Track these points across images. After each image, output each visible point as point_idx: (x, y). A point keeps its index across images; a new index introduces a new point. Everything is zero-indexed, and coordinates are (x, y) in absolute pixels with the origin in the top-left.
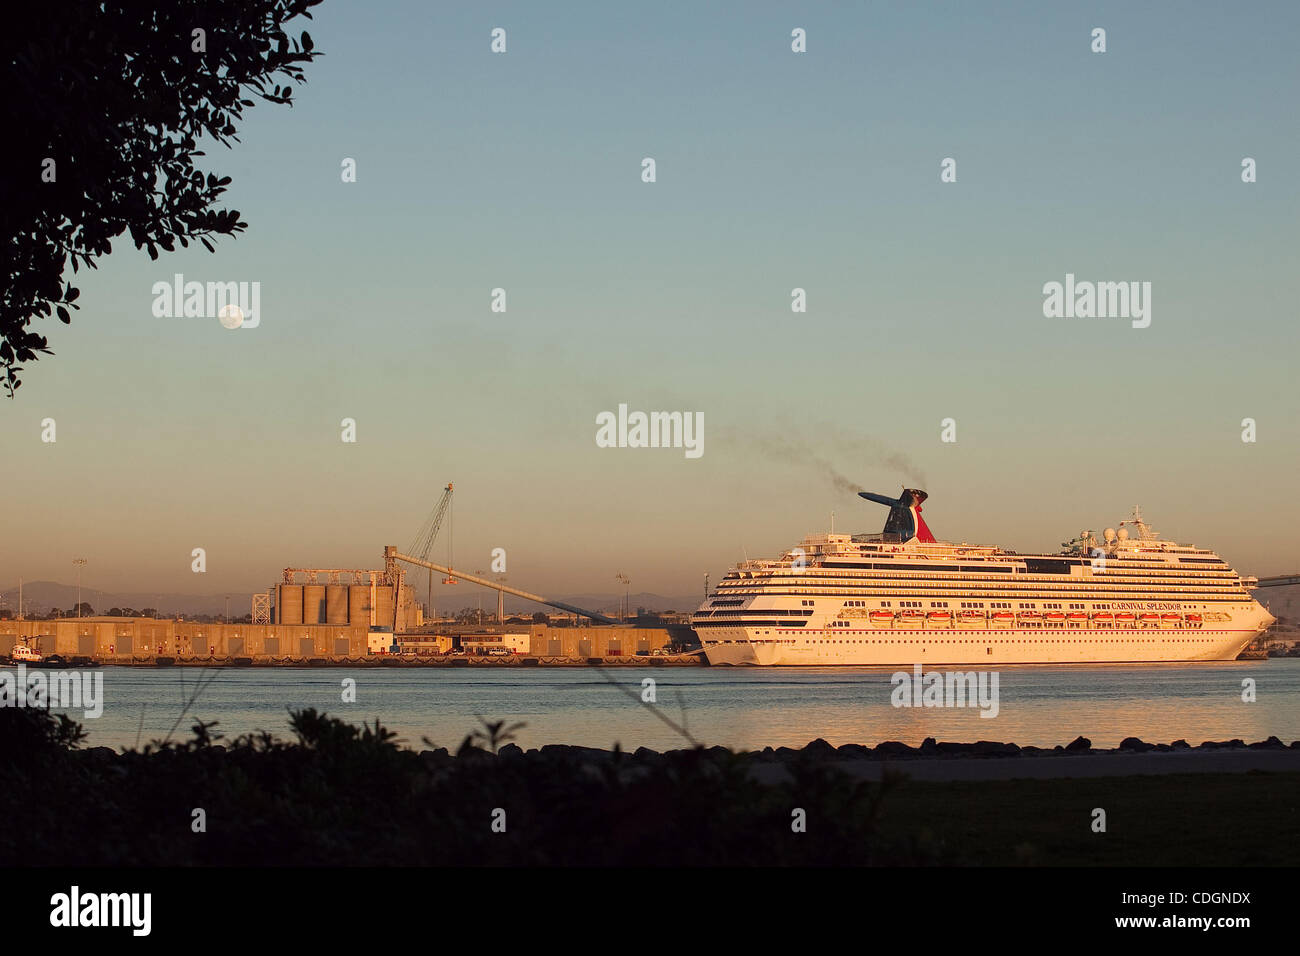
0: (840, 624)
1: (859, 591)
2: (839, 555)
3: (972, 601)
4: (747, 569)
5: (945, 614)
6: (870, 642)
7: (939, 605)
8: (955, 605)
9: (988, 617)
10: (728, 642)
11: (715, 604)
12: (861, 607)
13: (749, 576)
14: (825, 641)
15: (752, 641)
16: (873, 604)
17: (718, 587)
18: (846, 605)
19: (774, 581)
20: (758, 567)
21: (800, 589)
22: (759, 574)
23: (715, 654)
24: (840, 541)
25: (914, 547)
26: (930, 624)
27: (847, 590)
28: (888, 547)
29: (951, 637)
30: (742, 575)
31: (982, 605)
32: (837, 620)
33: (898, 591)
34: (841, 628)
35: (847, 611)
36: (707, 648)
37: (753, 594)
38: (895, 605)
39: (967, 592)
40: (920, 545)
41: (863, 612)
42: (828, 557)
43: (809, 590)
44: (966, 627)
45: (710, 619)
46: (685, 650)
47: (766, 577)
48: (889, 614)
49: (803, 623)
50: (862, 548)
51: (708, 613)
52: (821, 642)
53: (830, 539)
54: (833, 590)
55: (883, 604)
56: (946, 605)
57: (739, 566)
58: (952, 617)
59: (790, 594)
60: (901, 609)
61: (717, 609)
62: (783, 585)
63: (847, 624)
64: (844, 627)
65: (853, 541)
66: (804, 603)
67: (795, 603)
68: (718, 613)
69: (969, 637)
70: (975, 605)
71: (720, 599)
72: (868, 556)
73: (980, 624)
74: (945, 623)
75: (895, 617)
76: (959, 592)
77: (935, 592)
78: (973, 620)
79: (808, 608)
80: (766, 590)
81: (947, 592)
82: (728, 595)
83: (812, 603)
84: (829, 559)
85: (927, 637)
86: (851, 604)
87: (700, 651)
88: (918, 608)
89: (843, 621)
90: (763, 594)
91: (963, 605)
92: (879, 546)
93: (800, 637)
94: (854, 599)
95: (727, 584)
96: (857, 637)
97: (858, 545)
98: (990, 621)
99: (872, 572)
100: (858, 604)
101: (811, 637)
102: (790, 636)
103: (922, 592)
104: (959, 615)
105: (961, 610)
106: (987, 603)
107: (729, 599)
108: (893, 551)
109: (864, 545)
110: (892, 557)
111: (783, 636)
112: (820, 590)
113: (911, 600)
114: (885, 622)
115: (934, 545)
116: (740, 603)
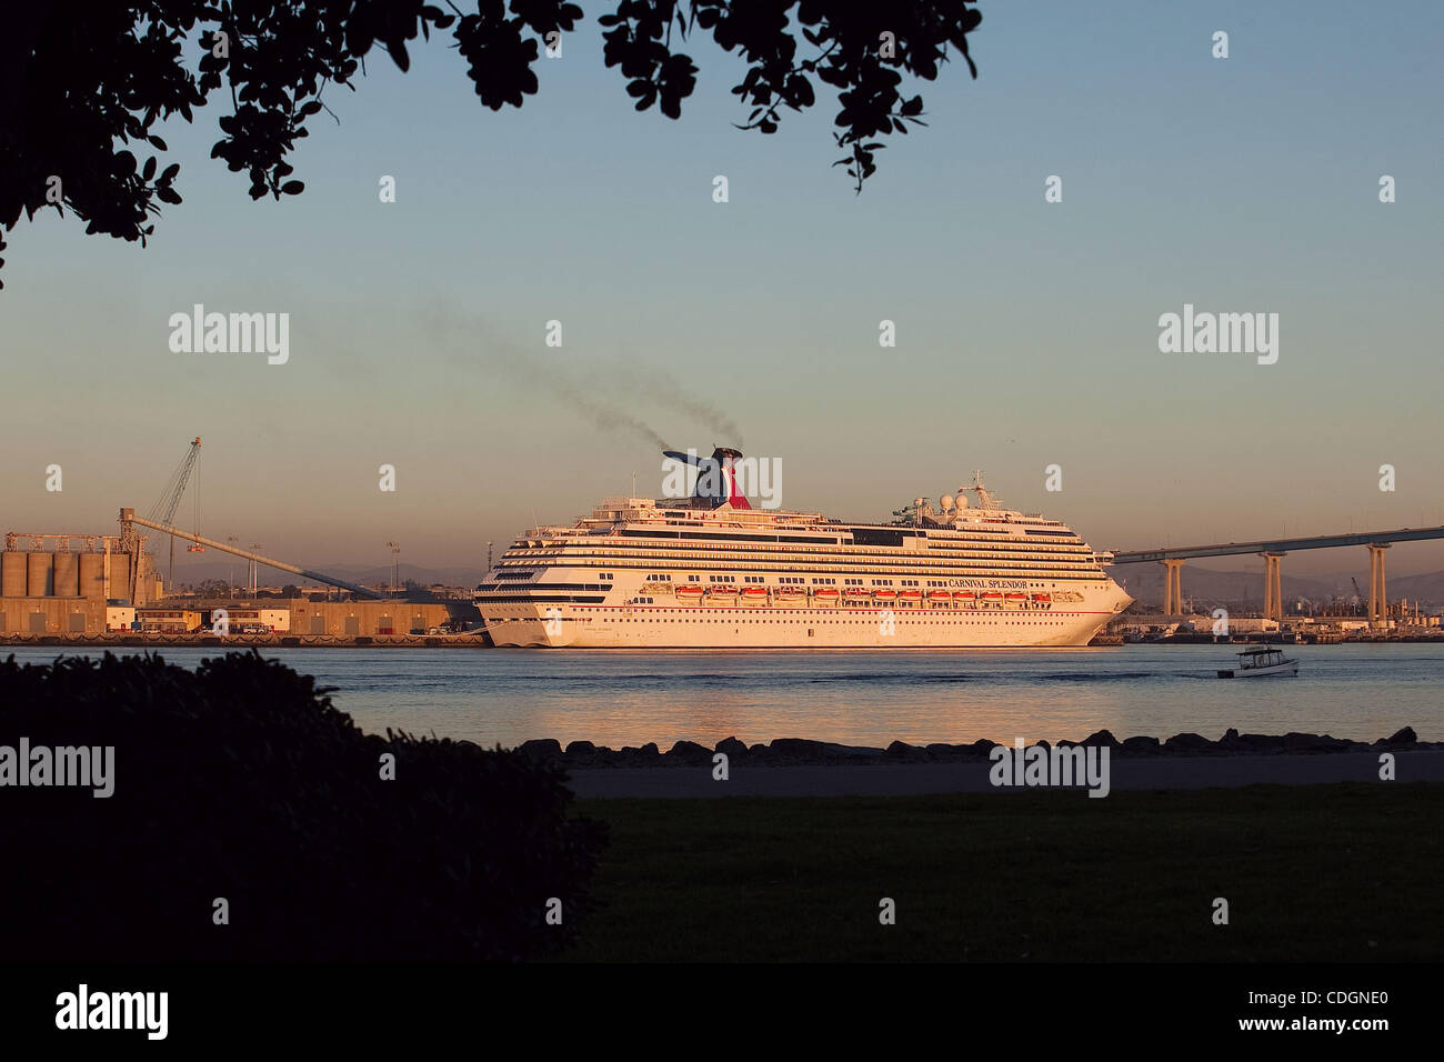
0: (643, 601)
1: (664, 563)
2: (642, 522)
3: (792, 575)
4: (538, 537)
5: (761, 591)
6: (676, 621)
7: (755, 580)
8: (772, 580)
9: (809, 594)
10: (514, 620)
11: (500, 576)
12: (666, 582)
13: (539, 545)
14: (625, 620)
15: (542, 619)
16: (680, 578)
17: (504, 557)
18: (649, 579)
19: (567, 551)
20: (550, 534)
21: (597, 561)
22: (550, 543)
23: (499, 634)
24: (643, 506)
25: (726, 514)
26: (743, 602)
27: (650, 562)
28: (697, 513)
29: (768, 616)
30: (531, 544)
31: (802, 581)
32: (639, 596)
33: (708, 564)
34: (643, 605)
35: (650, 586)
36: (491, 627)
37: (543, 566)
38: (705, 580)
39: (786, 566)
40: (733, 511)
41: (669, 587)
42: (629, 525)
43: (608, 561)
44: (784, 605)
45: (496, 593)
46: (465, 628)
47: (558, 546)
48: (698, 589)
49: (601, 599)
50: (668, 514)
51: (492, 587)
52: (621, 620)
53: (631, 504)
54: (635, 562)
55: (691, 578)
56: (762, 580)
57: (528, 534)
58: (769, 594)
59: (586, 566)
60: (711, 584)
61: (503, 582)
62: (578, 556)
63: (650, 601)
64: (647, 605)
65: (658, 506)
66: (602, 576)
67: (591, 577)
68: (504, 587)
69: (788, 616)
70: (795, 581)
71: (506, 571)
72: (674, 523)
73: (800, 601)
74: (761, 600)
75: (705, 593)
76: (777, 566)
77: (749, 565)
78: (793, 597)
79: (607, 582)
80: (559, 561)
81: (763, 565)
82: (515, 566)
83: (610, 577)
84: (630, 527)
85: (740, 616)
86: (655, 578)
87: (482, 630)
88: (730, 583)
89: (646, 596)
90: (555, 566)
91: (781, 580)
92: (686, 512)
93: (596, 614)
94: (658, 572)
95: (514, 554)
96: (661, 616)
97: (664, 511)
98: (812, 599)
99: (679, 541)
100: (662, 578)
101: (609, 615)
102: (586, 614)
103: (736, 564)
104: (777, 592)
105: (779, 585)
106: (808, 578)
107: (517, 571)
108: (703, 518)
109: (670, 511)
110: (702, 525)
111: (578, 614)
112: (620, 561)
113: (723, 574)
114: (694, 599)
115: (749, 512)
116: (529, 575)
